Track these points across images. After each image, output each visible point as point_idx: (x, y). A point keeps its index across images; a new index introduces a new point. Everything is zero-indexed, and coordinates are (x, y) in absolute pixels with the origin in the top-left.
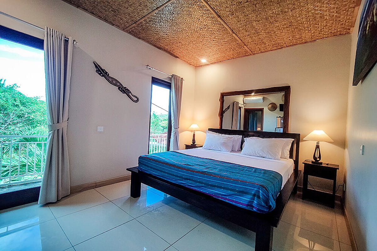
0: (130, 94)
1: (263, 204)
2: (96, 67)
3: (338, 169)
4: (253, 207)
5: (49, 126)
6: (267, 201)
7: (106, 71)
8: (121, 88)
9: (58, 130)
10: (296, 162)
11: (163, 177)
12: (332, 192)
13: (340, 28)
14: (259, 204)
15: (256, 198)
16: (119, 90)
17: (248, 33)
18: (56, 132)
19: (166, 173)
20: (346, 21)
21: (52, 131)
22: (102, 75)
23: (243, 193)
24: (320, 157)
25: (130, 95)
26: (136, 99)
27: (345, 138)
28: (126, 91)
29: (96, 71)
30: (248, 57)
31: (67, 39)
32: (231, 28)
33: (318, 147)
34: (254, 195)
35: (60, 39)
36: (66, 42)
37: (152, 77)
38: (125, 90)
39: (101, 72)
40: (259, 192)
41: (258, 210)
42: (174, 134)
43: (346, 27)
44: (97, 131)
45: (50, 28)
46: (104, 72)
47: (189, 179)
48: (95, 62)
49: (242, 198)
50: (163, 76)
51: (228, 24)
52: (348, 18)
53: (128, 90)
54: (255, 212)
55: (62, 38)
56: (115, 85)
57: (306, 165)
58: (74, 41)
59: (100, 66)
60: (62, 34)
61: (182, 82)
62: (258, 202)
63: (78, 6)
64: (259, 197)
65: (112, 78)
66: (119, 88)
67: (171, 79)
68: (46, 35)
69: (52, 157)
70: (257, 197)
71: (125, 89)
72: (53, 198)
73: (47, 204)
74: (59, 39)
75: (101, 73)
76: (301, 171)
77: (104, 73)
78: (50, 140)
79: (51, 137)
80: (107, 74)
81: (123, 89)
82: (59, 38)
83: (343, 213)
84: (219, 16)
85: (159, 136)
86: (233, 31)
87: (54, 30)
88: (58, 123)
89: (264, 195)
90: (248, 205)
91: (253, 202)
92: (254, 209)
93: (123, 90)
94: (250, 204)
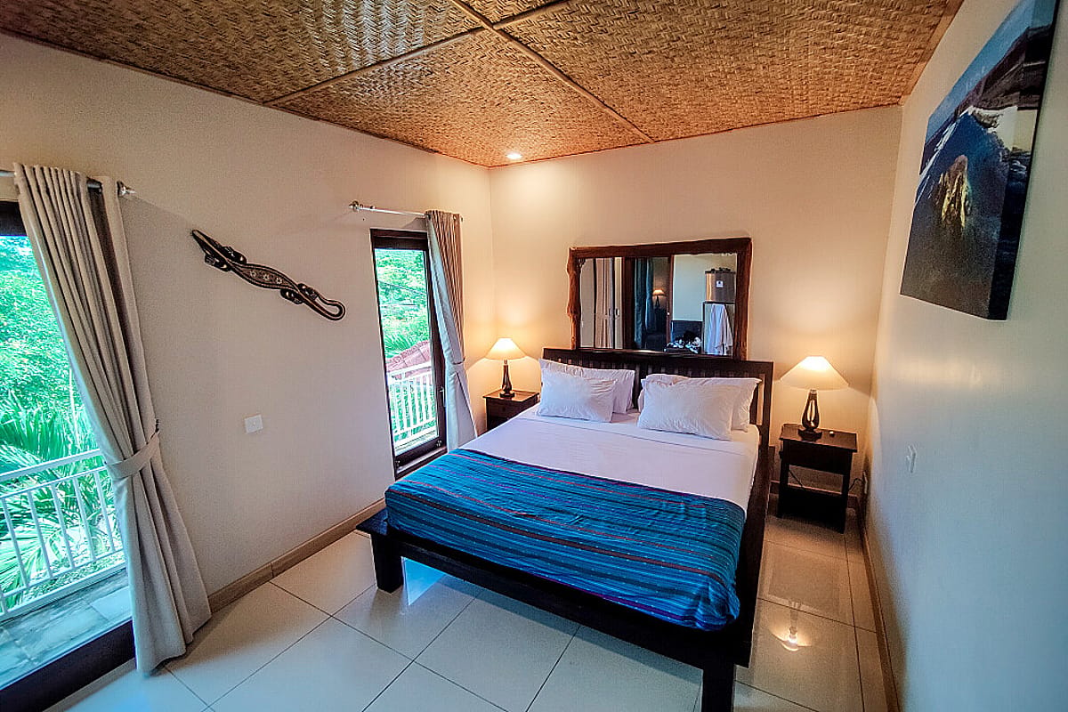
0: (317, 300)
1: (717, 614)
2: (203, 245)
3: (856, 451)
4: (696, 620)
5: (114, 468)
6: (723, 607)
7: (235, 253)
8: (287, 290)
9: (141, 471)
10: (764, 431)
11: (468, 549)
12: (840, 489)
13: (877, 95)
14: (708, 616)
15: (701, 603)
16: (286, 298)
17: (644, 107)
18: (137, 477)
19: (474, 539)
20: (892, 85)
21: (125, 480)
22: (225, 266)
23: (672, 592)
24: (816, 421)
25: (317, 305)
26: (335, 310)
27: (872, 371)
28: (306, 295)
29: (206, 258)
30: (640, 147)
31: (98, 186)
32: (600, 97)
33: (813, 397)
34: (698, 597)
35: (75, 194)
36: (96, 194)
37: (371, 230)
38: (300, 294)
39: (221, 257)
40: (708, 589)
41: (707, 626)
42: (454, 378)
43: (891, 93)
44: (245, 431)
45: (31, 167)
46: (228, 256)
47: (539, 558)
48: (196, 233)
49: (669, 601)
50: (402, 220)
51: (591, 91)
52: (899, 79)
53: (310, 290)
54: (699, 629)
55: (81, 188)
56: (271, 285)
57: (788, 444)
58: (120, 185)
59: (215, 242)
60: (76, 174)
61: (459, 226)
62: (704, 611)
63: (101, 57)
64: (707, 601)
65: (258, 268)
66: (283, 293)
67: (424, 222)
68: (22, 186)
69: (146, 549)
70: (704, 601)
71: (302, 291)
72: (174, 644)
73: (162, 666)
74: (72, 194)
75: (223, 262)
76: (774, 448)
77: (231, 258)
78: (128, 503)
79: (128, 494)
80: (242, 259)
81: (294, 293)
82: (69, 191)
83: (862, 546)
84: (569, 78)
85: (403, 376)
86: (603, 102)
87: (45, 168)
88: (135, 452)
89: (717, 596)
90: (683, 618)
91: (696, 610)
92: (698, 625)
93: (297, 296)
94: (690, 616)
